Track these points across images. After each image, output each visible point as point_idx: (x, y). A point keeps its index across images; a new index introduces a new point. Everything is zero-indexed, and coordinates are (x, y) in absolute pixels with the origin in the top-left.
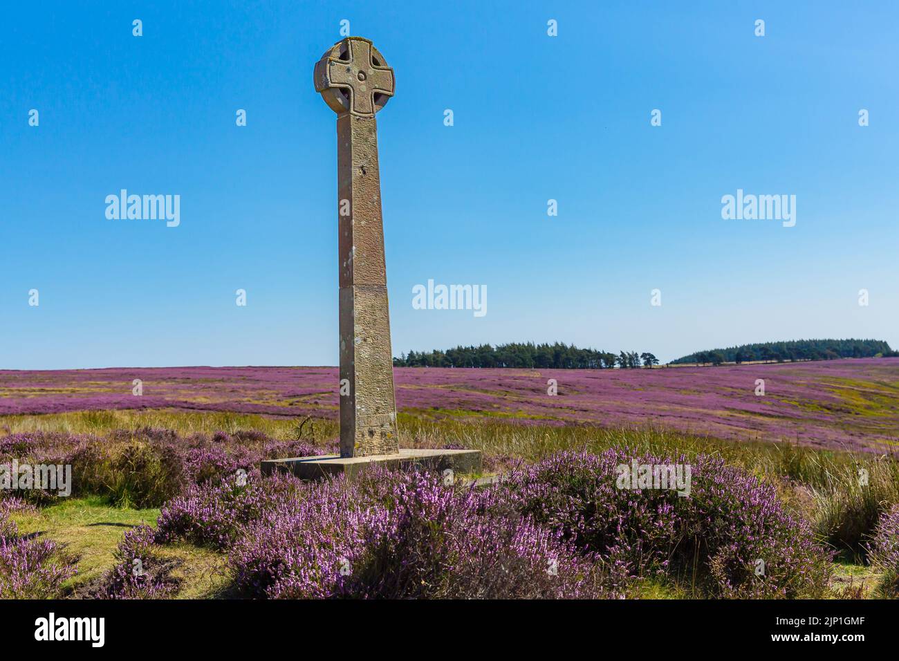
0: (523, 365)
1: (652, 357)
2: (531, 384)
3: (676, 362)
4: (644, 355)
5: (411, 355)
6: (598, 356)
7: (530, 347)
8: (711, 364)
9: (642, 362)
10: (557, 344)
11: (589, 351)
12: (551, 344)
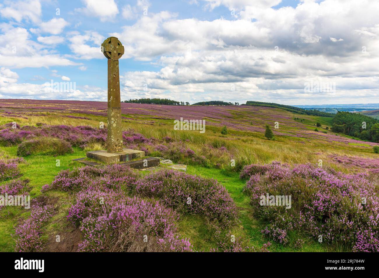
0: (157, 104)
1: (188, 103)
2: (159, 109)
3: (194, 104)
4: (186, 103)
5: (130, 100)
6: (175, 102)
7: (159, 99)
8: (202, 105)
9: (185, 104)
10: (166, 99)
11: (173, 101)
12: (164, 99)
